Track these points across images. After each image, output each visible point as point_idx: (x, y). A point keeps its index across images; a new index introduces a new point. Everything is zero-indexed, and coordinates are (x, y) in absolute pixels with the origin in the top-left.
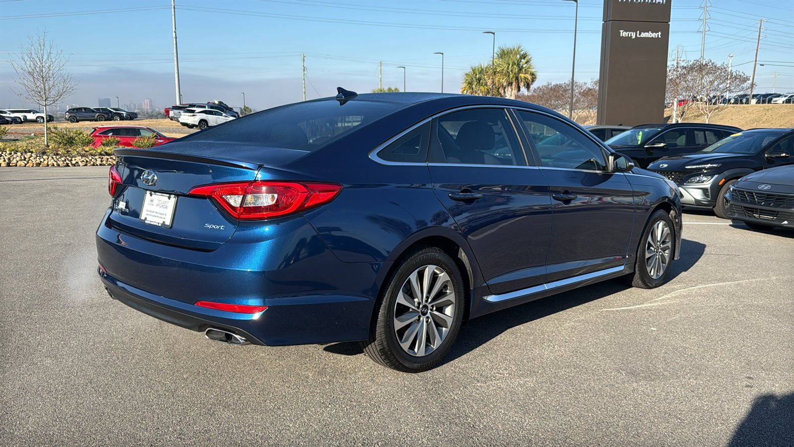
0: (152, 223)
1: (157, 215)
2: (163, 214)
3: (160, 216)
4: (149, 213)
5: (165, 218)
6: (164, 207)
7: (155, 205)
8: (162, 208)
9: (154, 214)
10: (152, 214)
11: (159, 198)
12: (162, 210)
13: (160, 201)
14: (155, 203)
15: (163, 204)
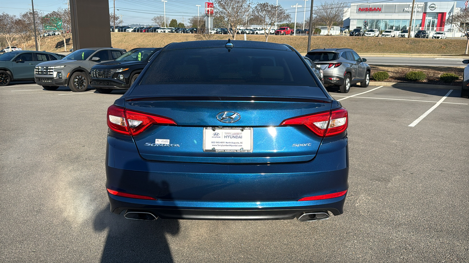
0: (226, 151)
1: (228, 144)
2: (238, 143)
3: (233, 144)
4: (216, 144)
5: (241, 146)
6: (237, 137)
7: (222, 137)
8: (233, 138)
9: (225, 144)
10: (220, 144)
11: (225, 131)
13: (229, 133)
14: (221, 135)
15: (235, 136)
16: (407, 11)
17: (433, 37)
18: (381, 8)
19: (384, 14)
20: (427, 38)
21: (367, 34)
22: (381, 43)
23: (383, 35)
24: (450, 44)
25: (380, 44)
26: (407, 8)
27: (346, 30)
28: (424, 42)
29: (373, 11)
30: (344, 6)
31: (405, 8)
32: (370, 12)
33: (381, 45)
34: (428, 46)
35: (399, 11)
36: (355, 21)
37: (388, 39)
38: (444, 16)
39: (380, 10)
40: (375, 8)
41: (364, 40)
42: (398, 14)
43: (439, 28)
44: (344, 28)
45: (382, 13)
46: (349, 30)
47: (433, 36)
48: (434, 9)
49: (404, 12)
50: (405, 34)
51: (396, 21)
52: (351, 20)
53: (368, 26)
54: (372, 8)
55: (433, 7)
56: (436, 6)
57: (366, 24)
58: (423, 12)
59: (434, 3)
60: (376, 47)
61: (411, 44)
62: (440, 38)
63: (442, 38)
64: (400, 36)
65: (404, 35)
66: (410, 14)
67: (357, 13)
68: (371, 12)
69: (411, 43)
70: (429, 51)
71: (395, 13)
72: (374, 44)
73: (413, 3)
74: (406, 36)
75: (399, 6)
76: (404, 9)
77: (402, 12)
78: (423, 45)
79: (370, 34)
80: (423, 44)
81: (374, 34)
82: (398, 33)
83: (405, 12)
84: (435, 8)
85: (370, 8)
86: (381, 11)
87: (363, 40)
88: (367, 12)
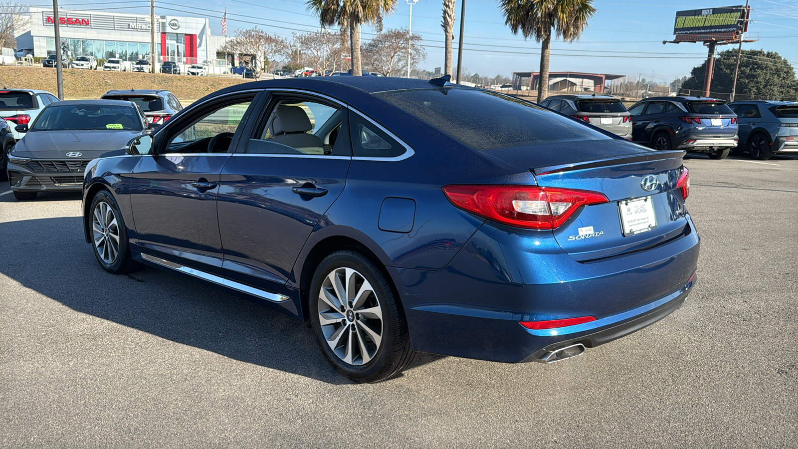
0: (642, 231)
1: (639, 222)
2: (645, 218)
3: (642, 221)
4: (631, 224)
5: (648, 222)
6: (643, 211)
7: (633, 213)
8: (641, 213)
9: (637, 222)
10: (634, 223)
11: (634, 205)
12: (643, 215)
13: (637, 207)
14: (632, 211)
15: (641, 209)
16: (134, 28)
17: (190, 73)
18: (89, 20)
19: (94, 31)
20: (179, 74)
21: (77, 65)
22: (109, 81)
23: (106, 67)
24: (220, 84)
25: (107, 82)
26: (135, 24)
27: (28, 55)
28: (180, 80)
29: (75, 24)
30: (22, 11)
31: (131, 24)
32: (69, 26)
33: (110, 85)
34: (187, 87)
35: (121, 28)
36: (42, 40)
37: (117, 74)
38: (194, 41)
39: (87, 24)
40: (77, 19)
41: (76, 74)
42: (121, 32)
43: (189, 58)
44: (21, 51)
45: (91, 28)
46: (33, 55)
47: (188, 71)
48: (177, 27)
49: (129, 29)
50: (142, 66)
51: (119, 44)
52: (34, 37)
53: (69, 50)
54: (72, 19)
55: (175, 25)
56: (180, 23)
57: (65, 46)
58: (161, 31)
59: (176, 18)
60: (101, 88)
61: (160, 84)
62: (199, 75)
63: (202, 75)
64: (136, 70)
65: (142, 68)
66: (149, 34)
67: (44, 25)
68: (71, 26)
69: (160, 82)
70: (191, 95)
71: (114, 29)
72: (97, 82)
73: (151, 16)
74: (145, 70)
75: (120, 18)
76: (129, 25)
77: (127, 29)
78: (180, 86)
79: (82, 65)
80: (180, 84)
81: (89, 66)
82: (128, 65)
83: (132, 30)
84: (179, 27)
85: (68, 19)
86: (90, 25)
87: (74, 75)
88: (63, 25)
